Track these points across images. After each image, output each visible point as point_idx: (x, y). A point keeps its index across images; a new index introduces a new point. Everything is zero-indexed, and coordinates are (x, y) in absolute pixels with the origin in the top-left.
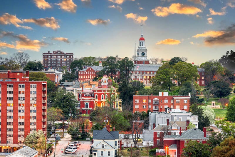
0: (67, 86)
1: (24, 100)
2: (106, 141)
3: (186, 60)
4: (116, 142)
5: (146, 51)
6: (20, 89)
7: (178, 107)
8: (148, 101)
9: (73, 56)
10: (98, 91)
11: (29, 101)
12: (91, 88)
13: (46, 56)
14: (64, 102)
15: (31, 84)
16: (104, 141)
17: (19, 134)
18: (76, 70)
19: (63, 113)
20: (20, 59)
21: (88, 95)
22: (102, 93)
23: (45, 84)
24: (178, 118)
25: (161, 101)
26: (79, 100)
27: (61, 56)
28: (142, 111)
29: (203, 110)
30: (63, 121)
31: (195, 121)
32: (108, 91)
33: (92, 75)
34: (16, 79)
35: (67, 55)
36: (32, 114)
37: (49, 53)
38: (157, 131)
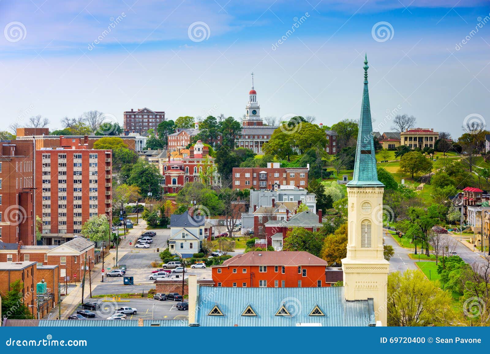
0: (150, 156)
1: (80, 174)
2: (187, 228)
3: (313, 120)
4: (201, 230)
5: (258, 108)
6: (76, 161)
7: (292, 182)
8: (253, 175)
9: (164, 115)
10: (190, 162)
11: (88, 176)
12: (181, 159)
13: (128, 116)
14: (143, 176)
15: (90, 154)
16: (184, 229)
17: (74, 220)
18: (164, 134)
19: (140, 191)
20: (92, 120)
21: (176, 168)
22: (195, 165)
23: (109, 153)
24: (289, 197)
25: (270, 175)
26: (164, 174)
27: (148, 116)
28: (244, 189)
29: (325, 187)
30: (137, 202)
31: (312, 201)
32: (203, 162)
33: (186, 140)
34: (70, 147)
35: (157, 115)
36: (92, 193)
37: (132, 111)
38: (259, 216)
